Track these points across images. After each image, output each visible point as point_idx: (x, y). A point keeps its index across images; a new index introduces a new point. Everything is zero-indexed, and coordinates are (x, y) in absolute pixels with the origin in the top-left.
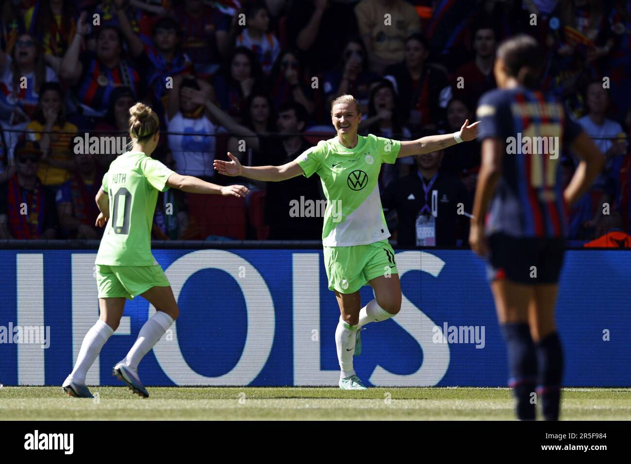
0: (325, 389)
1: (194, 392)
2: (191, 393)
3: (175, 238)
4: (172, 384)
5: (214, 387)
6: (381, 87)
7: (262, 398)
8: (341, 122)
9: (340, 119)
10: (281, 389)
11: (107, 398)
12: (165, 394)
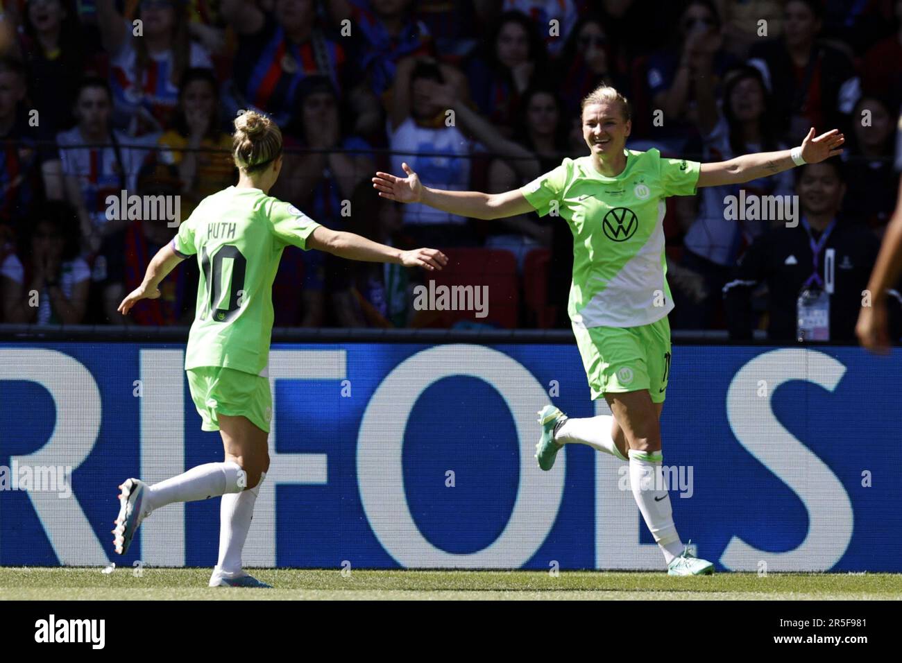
0: (647, 575)
1: (432, 580)
2: (427, 579)
3: (402, 326)
4: (396, 566)
5: (464, 570)
6: (740, 78)
7: (543, 590)
8: (596, 133)
9: (594, 129)
10: (575, 574)
11: (288, 588)
12: (383, 582)
